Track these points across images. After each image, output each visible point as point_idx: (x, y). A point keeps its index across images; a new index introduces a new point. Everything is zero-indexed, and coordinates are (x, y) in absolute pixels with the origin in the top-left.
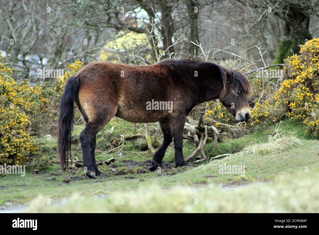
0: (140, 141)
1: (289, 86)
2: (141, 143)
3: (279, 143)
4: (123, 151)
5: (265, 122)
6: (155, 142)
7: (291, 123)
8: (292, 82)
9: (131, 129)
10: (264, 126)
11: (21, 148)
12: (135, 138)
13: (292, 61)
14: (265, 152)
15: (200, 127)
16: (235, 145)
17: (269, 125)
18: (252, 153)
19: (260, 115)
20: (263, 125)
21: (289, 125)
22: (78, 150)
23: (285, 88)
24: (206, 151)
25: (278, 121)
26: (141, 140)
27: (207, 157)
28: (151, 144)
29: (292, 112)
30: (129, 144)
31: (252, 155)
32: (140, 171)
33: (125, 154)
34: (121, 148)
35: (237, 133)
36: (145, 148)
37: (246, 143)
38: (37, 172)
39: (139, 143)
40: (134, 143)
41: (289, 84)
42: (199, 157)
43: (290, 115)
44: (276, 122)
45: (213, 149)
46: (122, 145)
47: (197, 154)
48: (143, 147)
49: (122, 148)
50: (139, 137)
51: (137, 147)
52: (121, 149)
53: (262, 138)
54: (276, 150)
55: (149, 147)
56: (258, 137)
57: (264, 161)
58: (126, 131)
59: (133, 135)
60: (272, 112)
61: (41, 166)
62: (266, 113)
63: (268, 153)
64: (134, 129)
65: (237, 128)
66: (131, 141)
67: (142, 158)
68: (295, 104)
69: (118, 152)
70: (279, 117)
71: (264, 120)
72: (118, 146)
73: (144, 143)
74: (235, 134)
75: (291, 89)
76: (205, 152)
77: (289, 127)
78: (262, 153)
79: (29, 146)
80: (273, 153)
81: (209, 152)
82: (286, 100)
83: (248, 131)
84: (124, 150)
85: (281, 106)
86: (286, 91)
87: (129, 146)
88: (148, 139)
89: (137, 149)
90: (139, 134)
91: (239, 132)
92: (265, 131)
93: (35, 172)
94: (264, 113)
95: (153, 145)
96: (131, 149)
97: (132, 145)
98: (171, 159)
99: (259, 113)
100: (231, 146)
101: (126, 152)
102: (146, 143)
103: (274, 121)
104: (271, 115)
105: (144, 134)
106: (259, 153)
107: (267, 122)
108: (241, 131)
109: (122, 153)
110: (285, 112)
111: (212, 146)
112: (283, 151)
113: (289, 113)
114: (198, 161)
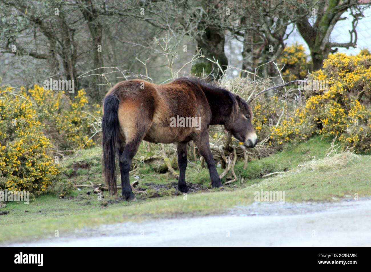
0: (157, 163)
1: (317, 103)
2: (159, 165)
3: (338, 158)
4: (139, 175)
5: (295, 140)
6: (174, 163)
7: (323, 140)
8: (319, 98)
9: (146, 151)
10: (295, 144)
11: (46, 172)
12: (151, 160)
13: (317, 76)
14: (325, 169)
15: (229, 147)
16: (266, 164)
17: (300, 143)
18: (311, 169)
19: (289, 132)
20: (293, 143)
21: (320, 142)
22: (91, 175)
23: (313, 104)
24: (237, 172)
25: (308, 139)
26: (159, 162)
27: (239, 178)
28: (171, 166)
29: (323, 129)
30: (146, 167)
31: (312, 172)
32: (174, 193)
33: (143, 177)
34: (136, 171)
35: (262, 152)
36: (164, 170)
37: (278, 162)
38: (63, 197)
39: (157, 165)
40: (150, 166)
41: (316, 100)
42: (230, 177)
43: (321, 132)
44: (305, 139)
45: (244, 169)
46: (138, 168)
47: (227, 174)
48: (162, 170)
49: (138, 171)
50: (156, 159)
51: (155, 170)
52: (137, 173)
53: (294, 156)
54: (336, 166)
55: (169, 169)
56: (289, 155)
57: (329, 177)
58: (140, 153)
59: (149, 158)
60: (302, 129)
61: (64, 190)
62: (297, 131)
63: (328, 169)
64: (149, 151)
65: (261, 147)
66: (148, 164)
67: (164, 180)
68: (327, 120)
69: (134, 175)
70: (309, 134)
71: (294, 138)
72: (132, 170)
73: (162, 165)
74: (260, 154)
75: (319, 105)
76: (235, 172)
77: (321, 144)
78: (322, 169)
79: (54, 170)
80: (334, 169)
81: (240, 172)
82: (316, 117)
83: (273, 150)
84: (141, 173)
85: (310, 123)
86: (314, 108)
87: (145, 169)
88: (167, 161)
89: (154, 172)
90: (155, 156)
91: (264, 152)
92: (296, 149)
93: (60, 196)
94: (293, 130)
95: (173, 167)
96: (148, 172)
97: (148, 168)
98: (199, 180)
99: (288, 131)
100: (262, 166)
101: (143, 175)
102: (165, 165)
103: (303, 138)
104: (300, 133)
105: (162, 156)
106: (319, 169)
107: (297, 140)
108: (265, 150)
109: (139, 176)
110: (315, 129)
111: (242, 165)
112: (345, 167)
113: (320, 130)
114: (229, 182)
